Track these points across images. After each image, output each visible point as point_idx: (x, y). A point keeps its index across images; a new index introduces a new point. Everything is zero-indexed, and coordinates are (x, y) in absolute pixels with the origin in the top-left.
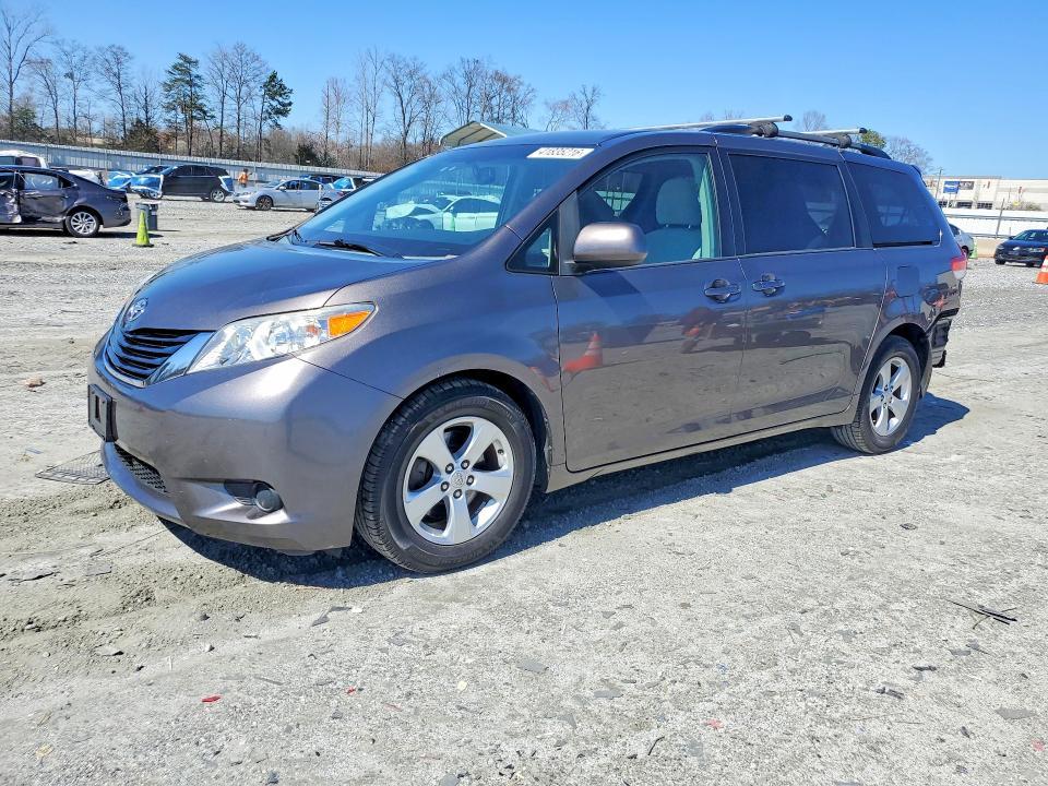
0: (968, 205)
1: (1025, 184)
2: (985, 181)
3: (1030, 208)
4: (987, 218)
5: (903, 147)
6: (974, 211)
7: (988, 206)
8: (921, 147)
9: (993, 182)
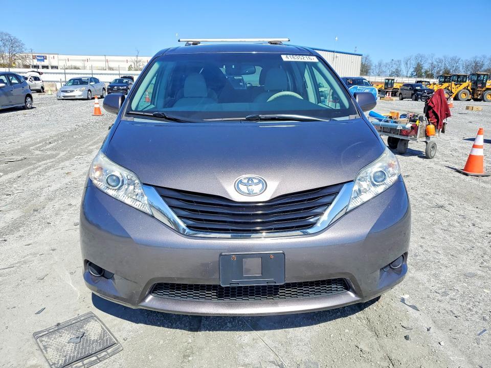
0: (47, 67)
1: (70, 57)
2: (52, 56)
3: (76, 68)
4: (57, 73)
5: (7, 37)
6: (50, 70)
7: (56, 67)
8: (17, 38)
9: (56, 56)
